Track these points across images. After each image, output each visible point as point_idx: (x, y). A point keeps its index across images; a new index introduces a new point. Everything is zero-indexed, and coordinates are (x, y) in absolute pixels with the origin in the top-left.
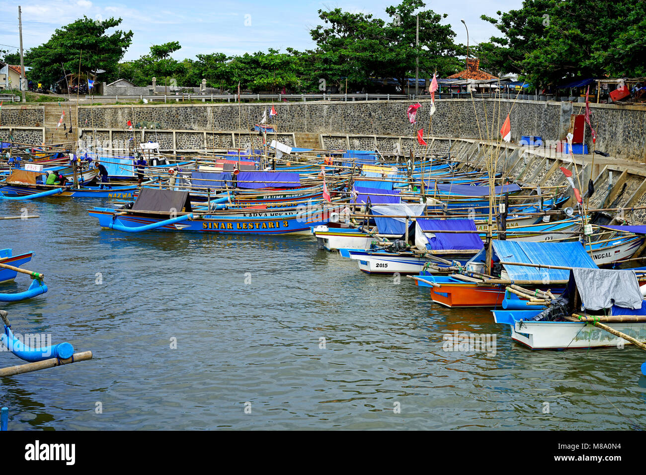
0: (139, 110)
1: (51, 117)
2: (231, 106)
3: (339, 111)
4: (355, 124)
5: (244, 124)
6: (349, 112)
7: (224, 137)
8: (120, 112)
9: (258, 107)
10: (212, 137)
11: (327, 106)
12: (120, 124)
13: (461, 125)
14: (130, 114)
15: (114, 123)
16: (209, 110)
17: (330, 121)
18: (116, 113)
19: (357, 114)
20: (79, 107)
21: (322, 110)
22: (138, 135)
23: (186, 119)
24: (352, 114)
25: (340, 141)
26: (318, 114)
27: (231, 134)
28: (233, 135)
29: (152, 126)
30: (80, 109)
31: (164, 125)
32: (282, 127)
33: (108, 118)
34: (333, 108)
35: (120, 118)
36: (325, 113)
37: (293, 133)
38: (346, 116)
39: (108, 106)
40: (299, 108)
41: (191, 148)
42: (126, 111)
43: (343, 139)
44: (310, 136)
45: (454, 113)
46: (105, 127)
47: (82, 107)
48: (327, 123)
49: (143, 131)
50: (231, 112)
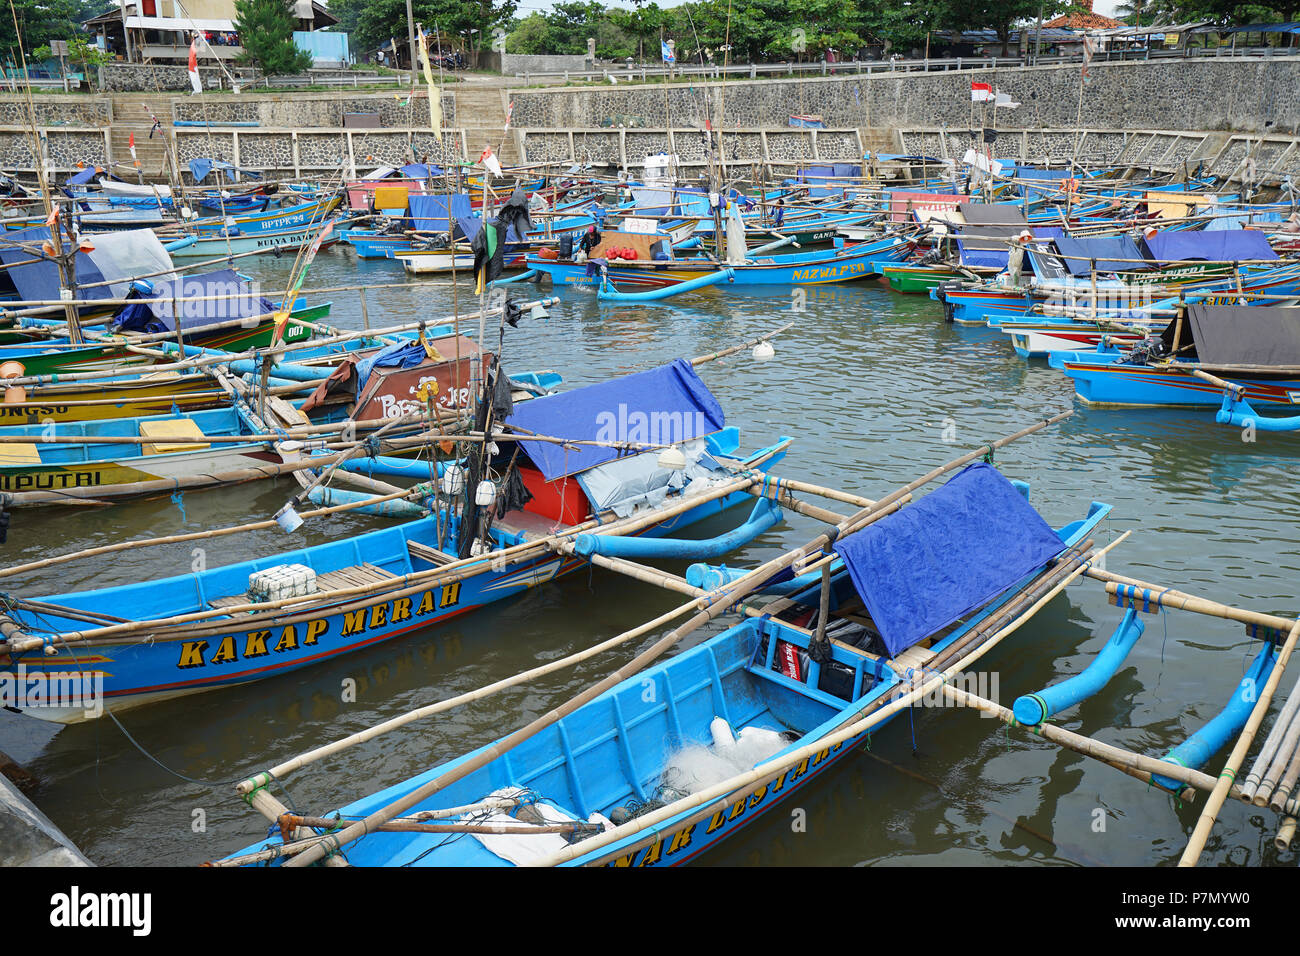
0: (606, 94)
1: (464, 111)
2: (751, 86)
3: (920, 89)
4: (944, 111)
5: (773, 115)
6: (935, 89)
7: (748, 139)
8: (576, 100)
9: (794, 85)
10: (730, 139)
11: (901, 82)
12: (577, 120)
13: (1126, 106)
14: (593, 103)
15: (568, 120)
16: (717, 92)
17: (906, 107)
18: (570, 101)
19: (948, 92)
20: (510, 91)
21: (894, 89)
22: (614, 138)
23: (682, 110)
24: (941, 93)
25: (929, 140)
26: (887, 95)
27: (759, 134)
28: (764, 135)
29: (631, 123)
30: (512, 95)
31: (647, 120)
32: (830, 118)
33: (557, 109)
34: (911, 84)
35: (577, 110)
36: (897, 94)
37: (857, 129)
38: (929, 97)
39: (557, 90)
40: (857, 87)
41: (699, 159)
42: (587, 97)
43: (934, 137)
44: (879, 133)
45: (1114, 86)
46: (554, 126)
47: (516, 91)
48: (901, 110)
49: (623, 132)
50: (751, 96)
